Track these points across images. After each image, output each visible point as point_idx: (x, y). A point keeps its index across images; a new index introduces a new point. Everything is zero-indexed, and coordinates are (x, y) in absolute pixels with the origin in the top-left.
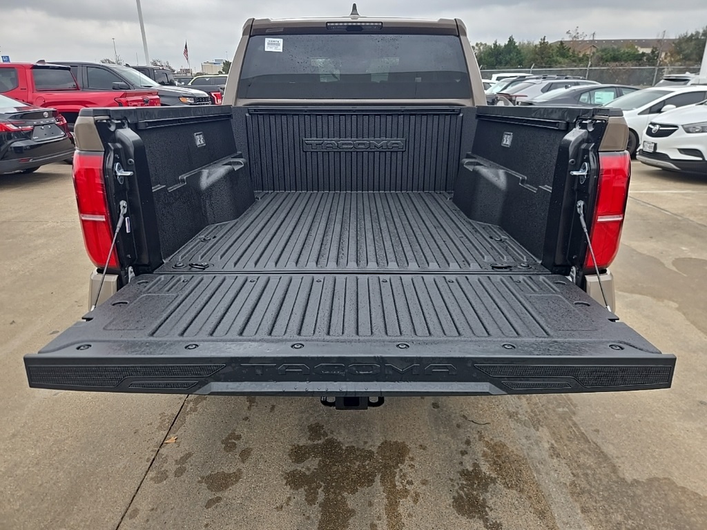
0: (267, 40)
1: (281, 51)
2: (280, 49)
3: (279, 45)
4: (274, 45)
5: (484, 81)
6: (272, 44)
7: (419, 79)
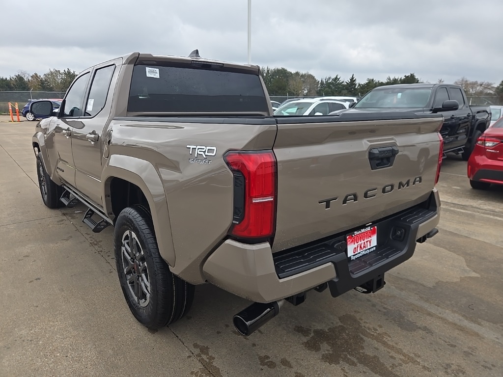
0: (148, 69)
1: (159, 77)
2: (157, 76)
3: (156, 73)
4: (153, 73)
5: (271, 101)
6: (151, 72)
7: (241, 100)
